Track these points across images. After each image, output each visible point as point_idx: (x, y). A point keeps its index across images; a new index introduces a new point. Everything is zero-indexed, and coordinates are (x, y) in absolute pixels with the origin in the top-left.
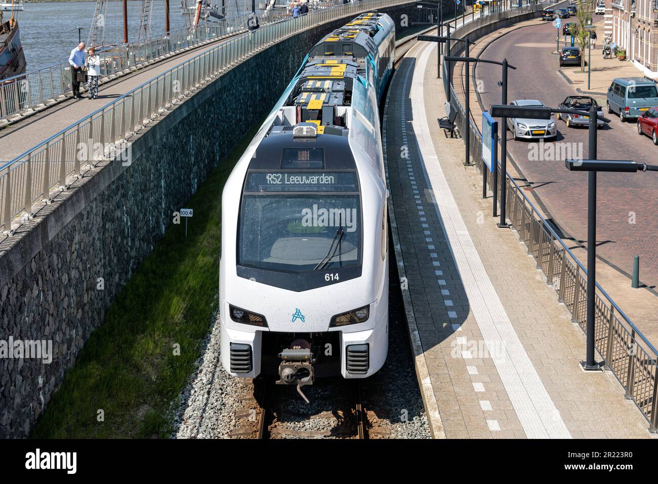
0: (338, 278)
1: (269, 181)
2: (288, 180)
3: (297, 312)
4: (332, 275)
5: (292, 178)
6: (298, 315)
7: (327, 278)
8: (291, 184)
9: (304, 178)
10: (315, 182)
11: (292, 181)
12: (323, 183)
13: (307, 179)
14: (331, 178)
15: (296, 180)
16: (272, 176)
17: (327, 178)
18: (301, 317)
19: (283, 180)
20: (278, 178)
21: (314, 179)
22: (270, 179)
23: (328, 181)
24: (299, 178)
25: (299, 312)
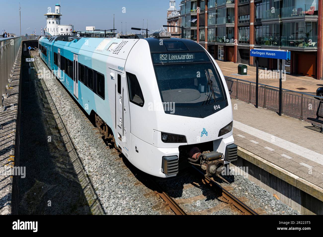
0: (220, 107)
1: (161, 58)
2: (171, 58)
3: (204, 130)
4: (217, 106)
5: (173, 57)
6: (204, 132)
7: (215, 108)
8: (172, 60)
9: (179, 56)
10: (184, 58)
11: (173, 58)
12: (188, 58)
13: (180, 57)
14: (192, 56)
15: (174, 57)
16: (162, 56)
17: (189, 56)
18: (206, 133)
19: (168, 58)
20: (165, 57)
21: (183, 57)
22: (161, 57)
23: (190, 57)
24: (176, 57)
25: (205, 130)
